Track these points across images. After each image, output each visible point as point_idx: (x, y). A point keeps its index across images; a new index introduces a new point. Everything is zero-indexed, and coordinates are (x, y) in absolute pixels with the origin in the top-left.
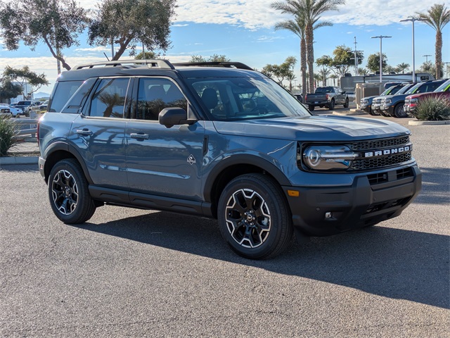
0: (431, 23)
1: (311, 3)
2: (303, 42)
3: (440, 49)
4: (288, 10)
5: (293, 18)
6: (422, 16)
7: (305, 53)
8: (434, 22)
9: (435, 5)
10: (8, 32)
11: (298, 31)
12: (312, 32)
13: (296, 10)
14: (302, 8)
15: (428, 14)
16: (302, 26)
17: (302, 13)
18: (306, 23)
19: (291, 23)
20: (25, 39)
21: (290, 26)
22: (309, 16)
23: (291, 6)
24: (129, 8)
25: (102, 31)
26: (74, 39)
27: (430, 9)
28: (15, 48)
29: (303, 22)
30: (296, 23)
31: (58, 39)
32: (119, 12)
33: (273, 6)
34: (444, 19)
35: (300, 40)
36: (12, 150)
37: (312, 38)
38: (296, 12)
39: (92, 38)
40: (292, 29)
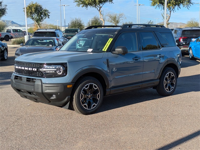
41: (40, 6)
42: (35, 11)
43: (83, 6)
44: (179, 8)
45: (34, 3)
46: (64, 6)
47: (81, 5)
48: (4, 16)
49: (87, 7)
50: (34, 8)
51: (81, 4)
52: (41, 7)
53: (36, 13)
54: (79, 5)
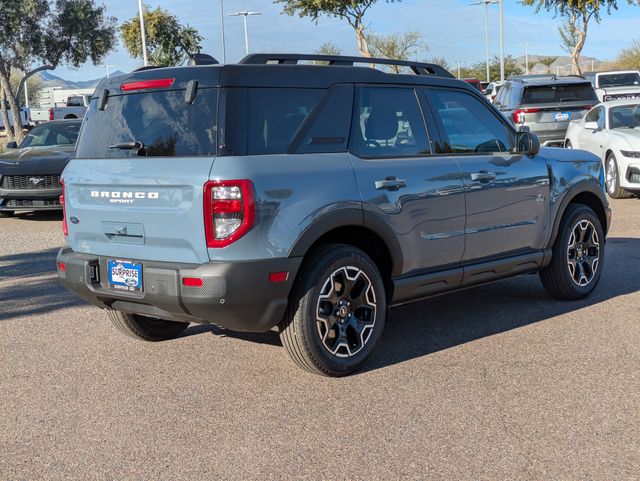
41: (169, 18)
42: (157, 35)
43: (305, 12)
44: (612, 8)
45: (151, 11)
46: (246, 14)
47: (298, 11)
48: (110, 51)
49: (316, 16)
50: (155, 25)
51: (298, 7)
52: (174, 22)
53: (160, 42)
54: (290, 11)
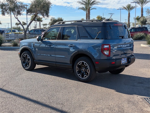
0: (127, 10)
1: (90, 2)
2: (87, 14)
3: (129, 18)
4: (82, 4)
5: (84, 6)
6: (124, 7)
7: (87, 18)
8: (128, 9)
9: (128, 4)
10: (2, 10)
11: (85, 10)
12: (90, 11)
13: (85, 4)
14: (87, 3)
15: (126, 7)
16: (87, 9)
17: (87, 5)
18: (88, 8)
19: (83, 8)
20: (7, 13)
21: (83, 9)
22: (89, 6)
23: (83, 2)
24: (38, 6)
25: (30, 11)
26: (22, 13)
27: (127, 5)
28: (4, 15)
29: (87, 8)
30: (85, 8)
31: (17, 13)
32: (36, 6)
33: (78, 2)
34: (131, 8)
35: (86, 13)
36: (3, 45)
37: (90, 13)
38: (85, 5)
39: (27, 13)
40: (83, 10)
